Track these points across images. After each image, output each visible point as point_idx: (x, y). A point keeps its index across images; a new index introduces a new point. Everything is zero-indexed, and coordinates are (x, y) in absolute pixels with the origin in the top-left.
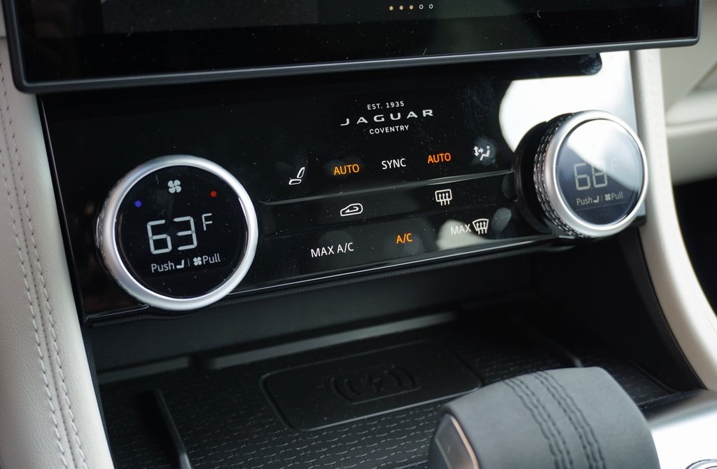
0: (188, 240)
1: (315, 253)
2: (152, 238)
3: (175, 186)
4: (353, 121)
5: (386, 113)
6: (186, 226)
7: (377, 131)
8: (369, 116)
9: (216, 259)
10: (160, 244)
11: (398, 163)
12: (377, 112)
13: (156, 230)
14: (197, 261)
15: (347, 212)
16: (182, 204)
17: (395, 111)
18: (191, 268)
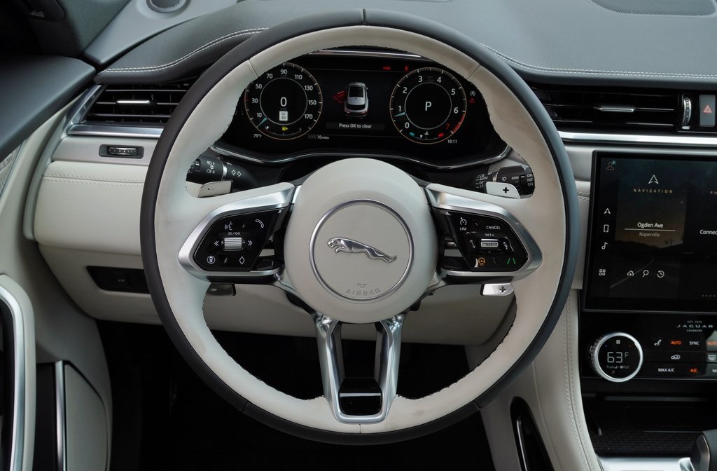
0: (620, 360)
1: (660, 370)
2: (609, 357)
3: (618, 342)
4: (682, 326)
5: (694, 324)
6: (620, 355)
7: (690, 331)
8: (688, 325)
9: (628, 367)
10: (611, 360)
11: (696, 343)
12: (690, 324)
13: (610, 355)
14: (621, 367)
15: (674, 358)
16: (620, 348)
17: (698, 324)
18: (619, 369)
